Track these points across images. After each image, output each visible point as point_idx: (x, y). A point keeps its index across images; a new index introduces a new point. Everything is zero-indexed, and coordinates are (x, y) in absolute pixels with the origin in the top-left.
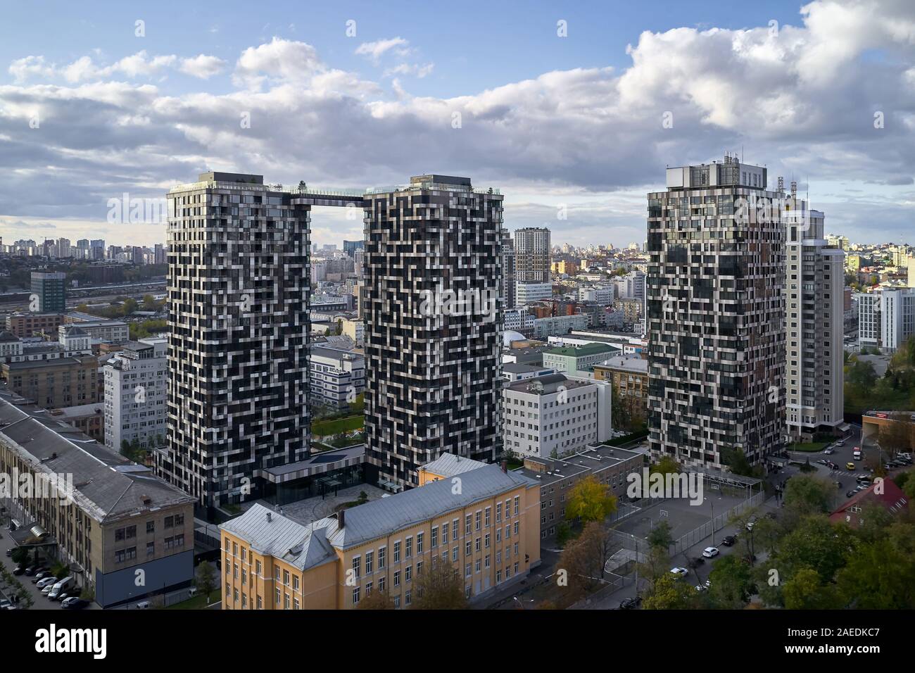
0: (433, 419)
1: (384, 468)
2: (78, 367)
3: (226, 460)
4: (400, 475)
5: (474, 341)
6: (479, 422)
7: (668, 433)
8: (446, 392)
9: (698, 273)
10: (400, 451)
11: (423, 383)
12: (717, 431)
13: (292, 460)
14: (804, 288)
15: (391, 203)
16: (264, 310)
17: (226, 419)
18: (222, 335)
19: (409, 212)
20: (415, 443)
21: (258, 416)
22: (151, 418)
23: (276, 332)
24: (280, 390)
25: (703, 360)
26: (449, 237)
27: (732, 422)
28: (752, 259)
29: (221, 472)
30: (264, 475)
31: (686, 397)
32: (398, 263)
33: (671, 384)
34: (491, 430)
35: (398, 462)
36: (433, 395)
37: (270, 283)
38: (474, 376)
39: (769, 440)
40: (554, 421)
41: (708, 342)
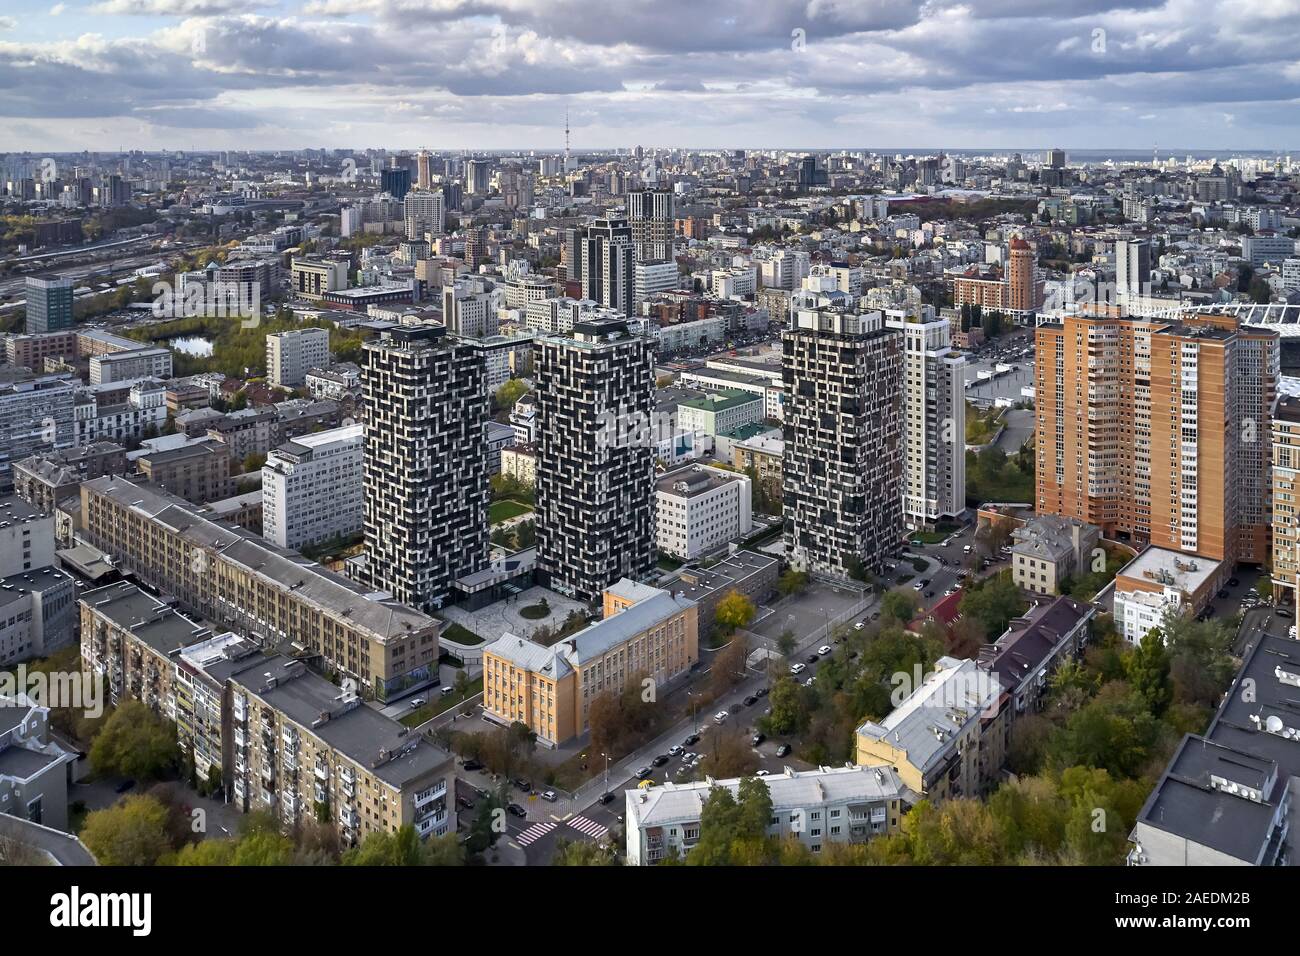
0: (601, 537)
1: (556, 574)
2: (212, 456)
3: (427, 576)
4: (572, 581)
5: (633, 467)
6: (638, 534)
7: (800, 538)
8: (612, 513)
9: (824, 408)
10: (572, 561)
11: (592, 508)
12: (840, 540)
13: (476, 570)
14: (927, 394)
15: (562, 354)
16: (454, 447)
17: (427, 542)
18: (423, 473)
19: (578, 365)
20: (586, 556)
21: (451, 536)
22: (311, 517)
23: (463, 464)
24: (467, 512)
25: (829, 480)
26: (612, 384)
27: (851, 534)
28: (868, 398)
29: (423, 586)
30: (457, 585)
31: (815, 510)
32: (569, 405)
33: (803, 498)
34: (648, 539)
35: (570, 570)
36: (600, 517)
37: (458, 425)
38: (634, 496)
39: (886, 543)
40: (699, 520)
41: (832, 466)
